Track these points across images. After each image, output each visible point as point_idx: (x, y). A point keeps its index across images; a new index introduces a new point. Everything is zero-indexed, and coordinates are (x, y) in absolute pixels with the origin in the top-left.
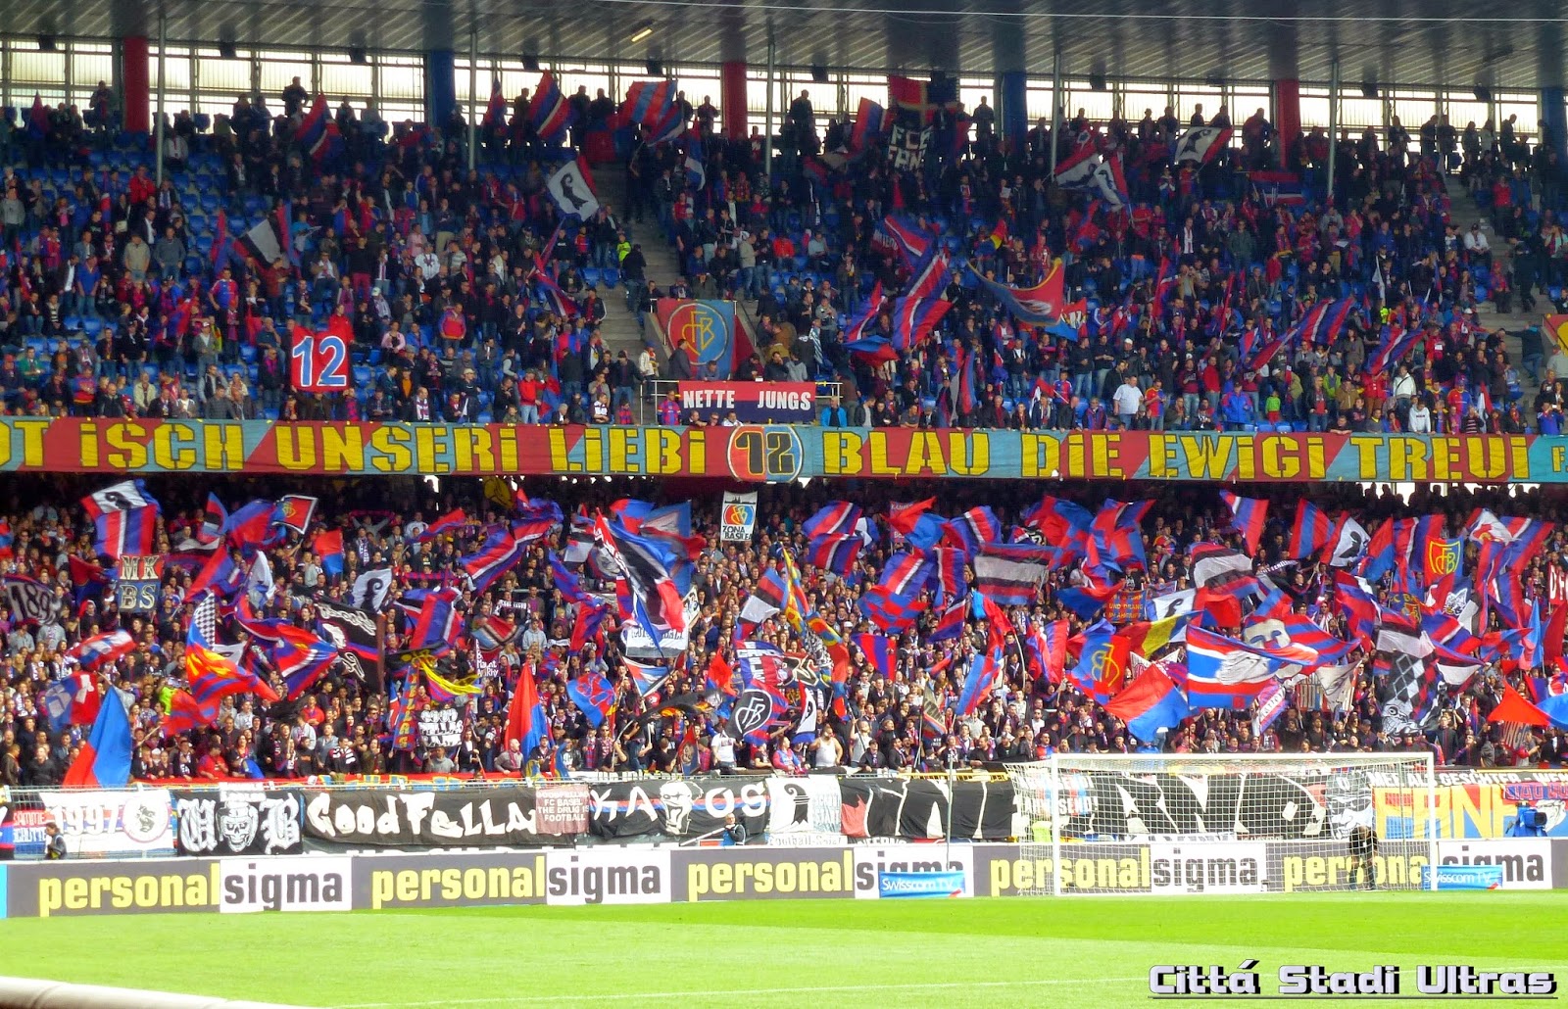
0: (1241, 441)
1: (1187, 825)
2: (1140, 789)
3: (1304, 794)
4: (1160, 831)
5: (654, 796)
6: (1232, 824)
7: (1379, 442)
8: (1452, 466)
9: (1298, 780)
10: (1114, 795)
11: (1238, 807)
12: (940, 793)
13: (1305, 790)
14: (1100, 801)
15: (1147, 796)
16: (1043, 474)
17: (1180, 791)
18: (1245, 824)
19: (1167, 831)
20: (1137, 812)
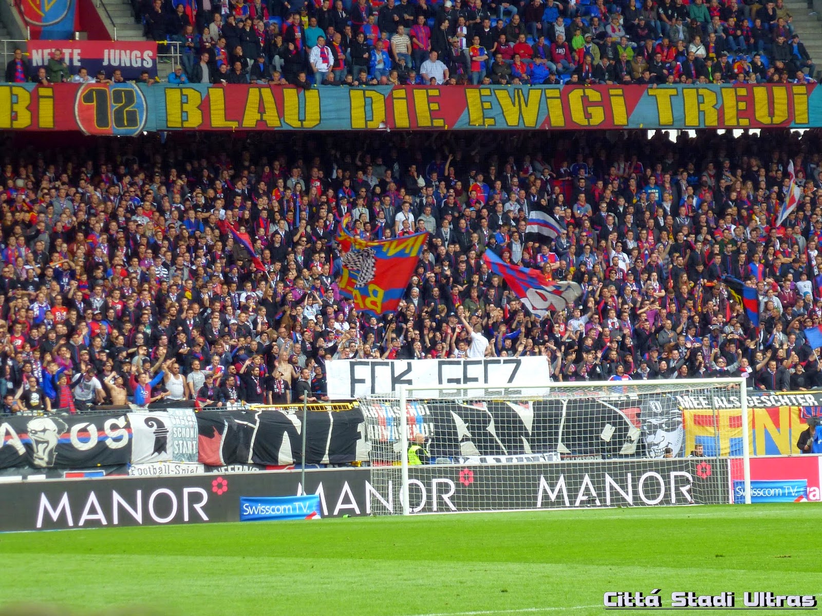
0: (550, 93)
1: (515, 447)
2: (472, 415)
3: (621, 417)
4: (492, 453)
5: (21, 430)
6: (556, 445)
7: (674, 92)
8: (740, 114)
9: (616, 405)
10: (449, 421)
11: (561, 431)
12: (290, 422)
13: (620, 412)
14: (436, 427)
15: (479, 422)
16: (372, 125)
17: (508, 416)
18: (568, 446)
19: (498, 453)
20: (470, 435)
